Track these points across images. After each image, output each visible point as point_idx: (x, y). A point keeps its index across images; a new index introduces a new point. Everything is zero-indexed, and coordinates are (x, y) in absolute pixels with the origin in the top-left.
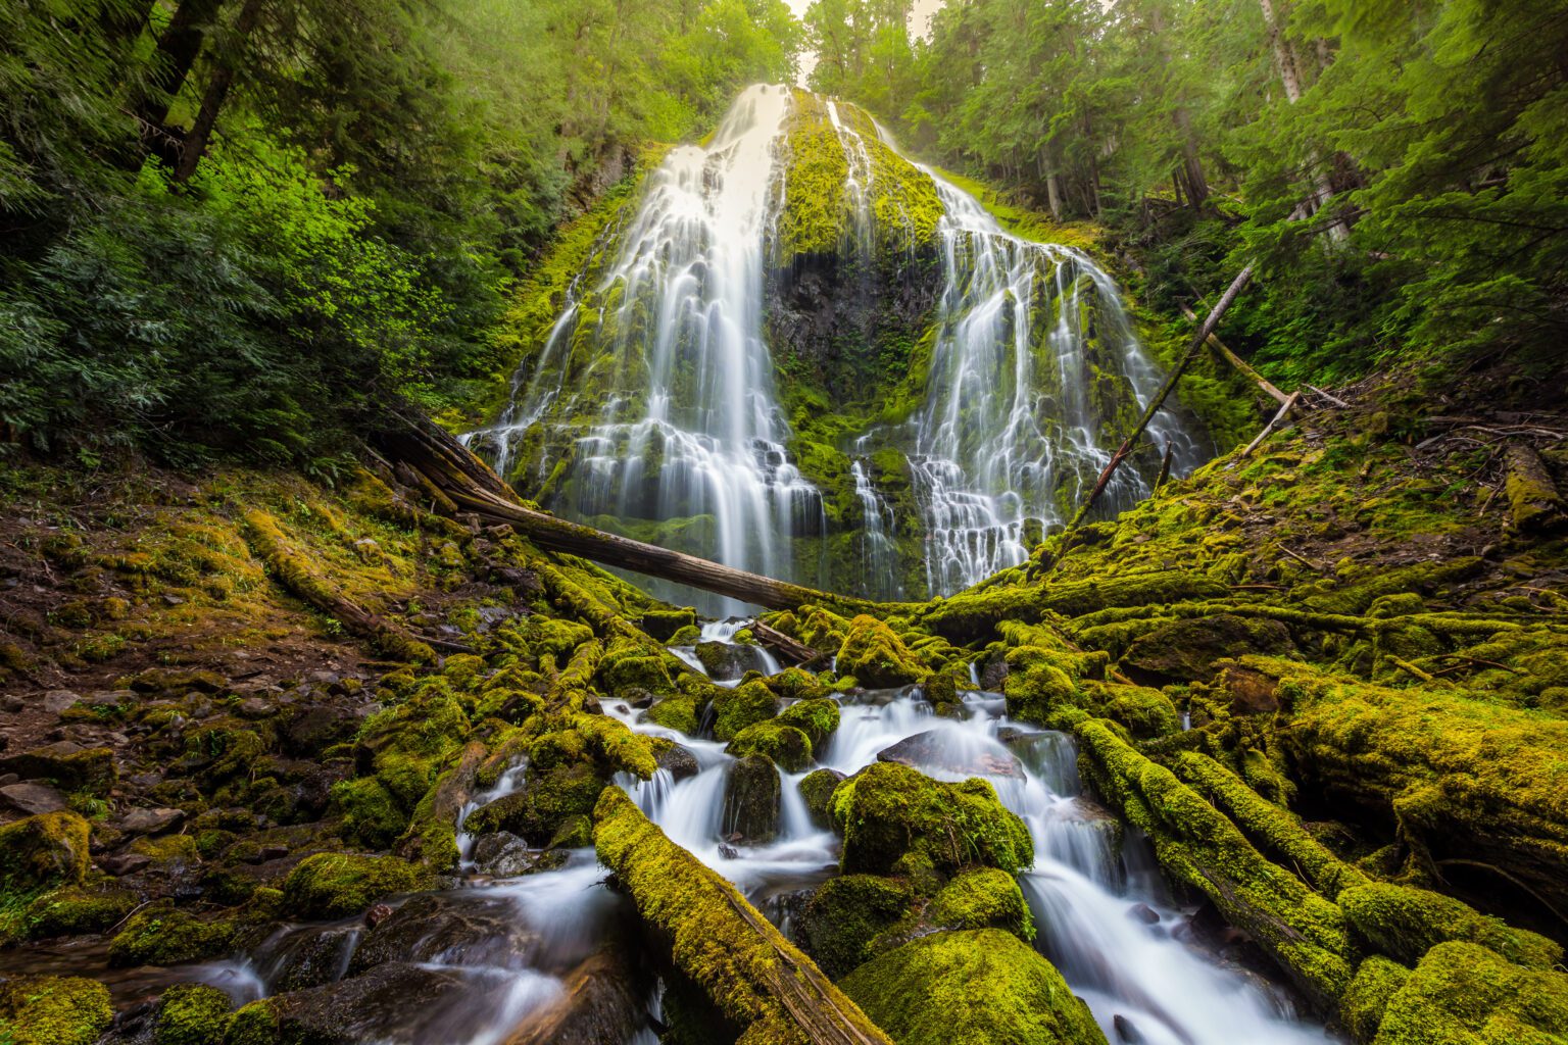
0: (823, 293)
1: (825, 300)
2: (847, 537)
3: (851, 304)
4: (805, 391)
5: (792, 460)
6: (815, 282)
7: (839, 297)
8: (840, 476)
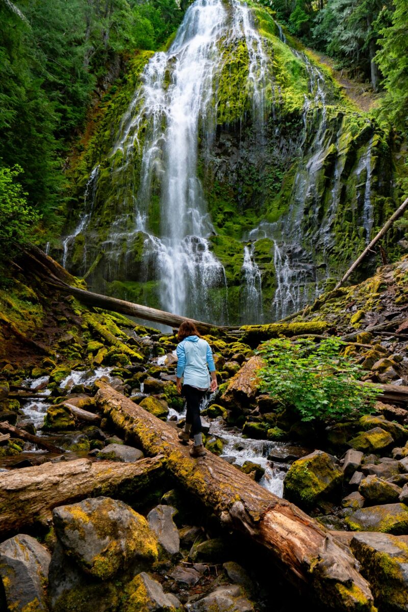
0: (234, 145)
1: (235, 149)
2: (238, 288)
3: (250, 151)
4: (223, 204)
5: (211, 248)
6: (228, 140)
7: (243, 147)
8: (236, 256)
